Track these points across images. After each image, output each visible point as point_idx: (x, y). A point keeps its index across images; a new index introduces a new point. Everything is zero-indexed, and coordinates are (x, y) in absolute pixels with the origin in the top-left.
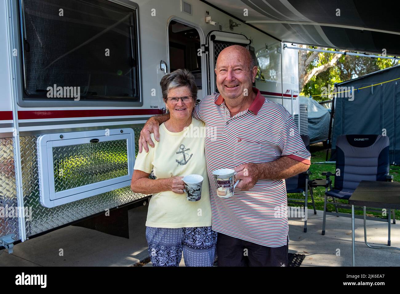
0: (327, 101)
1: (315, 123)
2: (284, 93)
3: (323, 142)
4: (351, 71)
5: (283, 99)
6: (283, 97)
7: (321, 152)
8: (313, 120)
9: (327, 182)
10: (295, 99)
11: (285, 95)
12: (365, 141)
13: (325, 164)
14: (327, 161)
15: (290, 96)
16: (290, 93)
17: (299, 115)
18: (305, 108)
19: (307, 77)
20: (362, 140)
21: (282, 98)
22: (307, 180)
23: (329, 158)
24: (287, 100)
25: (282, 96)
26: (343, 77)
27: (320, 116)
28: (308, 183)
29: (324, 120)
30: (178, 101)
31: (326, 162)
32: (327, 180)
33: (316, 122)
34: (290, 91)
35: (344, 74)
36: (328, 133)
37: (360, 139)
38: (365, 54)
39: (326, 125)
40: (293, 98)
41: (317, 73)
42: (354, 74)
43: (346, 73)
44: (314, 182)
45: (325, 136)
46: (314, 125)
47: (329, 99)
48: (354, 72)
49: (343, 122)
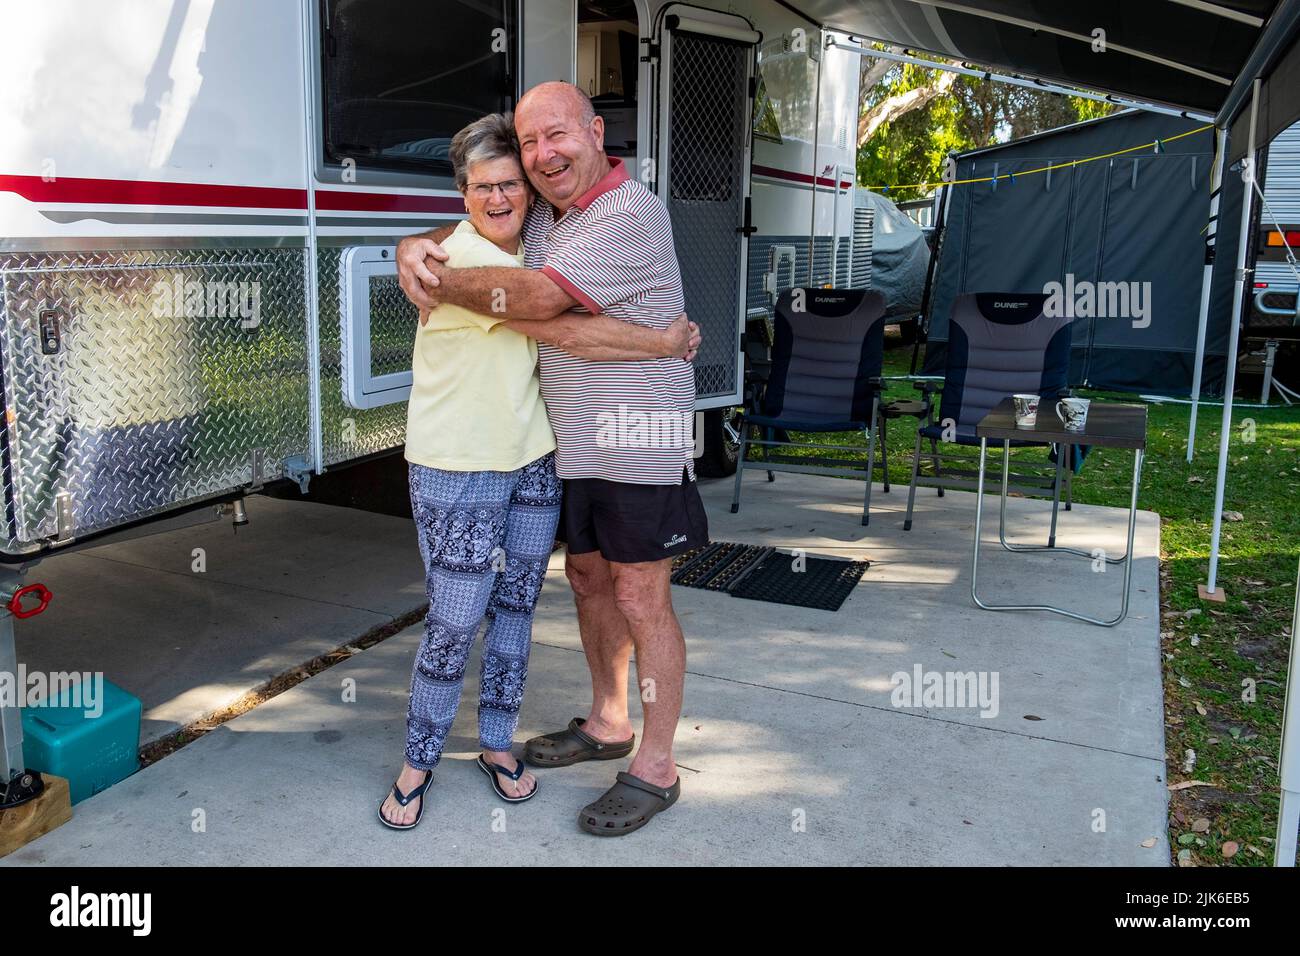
0: (913, 201)
1: (887, 266)
2: (819, 174)
3: (903, 325)
4: (995, 109)
5: (816, 193)
6: (817, 186)
7: (896, 352)
8: (880, 258)
9: (924, 406)
10: (845, 193)
11: (822, 181)
12: (1020, 308)
13: (907, 380)
14: (912, 374)
15: (831, 183)
16: (832, 177)
17: (852, 239)
18: (868, 221)
19: (867, 124)
20: (1013, 306)
21: (813, 189)
22: (875, 400)
23: (919, 367)
24: (827, 194)
25: (813, 182)
26: (970, 127)
27: (901, 247)
28: (879, 409)
29: (913, 257)
30: (491, 191)
31: (911, 377)
32: (924, 400)
33: (890, 264)
34: (834, 171)
35: (971, 117)
36: (921, 299)
37: (1007, 305)
38: (1037, 82)
39: (916, 275)
40: (840, 189)
41: (896, 115)
42: (1001, 120)
43: (978, 115)
44: (891, 406)
45: (910, 305)
46: (884, 272)
47: (919, 196)
48: (1000, 115)
49: (965, 266)
